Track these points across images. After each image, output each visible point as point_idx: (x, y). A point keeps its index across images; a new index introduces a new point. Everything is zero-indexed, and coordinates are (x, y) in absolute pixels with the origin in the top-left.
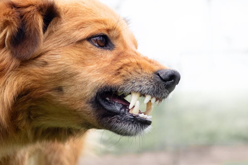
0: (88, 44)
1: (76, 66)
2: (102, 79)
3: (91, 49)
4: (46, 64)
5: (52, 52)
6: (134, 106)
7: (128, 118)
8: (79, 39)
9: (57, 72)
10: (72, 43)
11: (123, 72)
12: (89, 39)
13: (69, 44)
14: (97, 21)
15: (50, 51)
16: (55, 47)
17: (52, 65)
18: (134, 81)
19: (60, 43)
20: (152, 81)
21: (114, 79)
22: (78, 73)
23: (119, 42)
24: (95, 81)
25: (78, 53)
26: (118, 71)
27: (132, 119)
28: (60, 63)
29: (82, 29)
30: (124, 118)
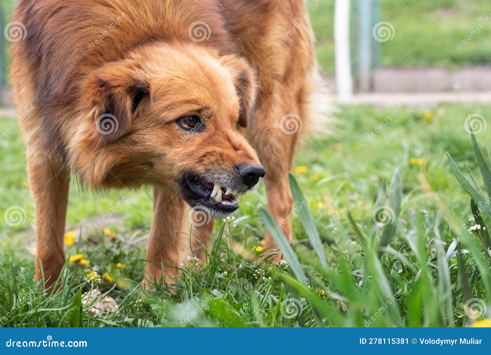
0: (176, 127)
1: (163, 148)
2: (186, 164)
3: (178, 131)
4: (134, 143)
5: (140, 132)
6: (217, 194)
7: (210, 204)
8: (167, 120)
9: (145, 151)
10: (161, 123)
11: (206, 161)
12: (178, 121)
13: (157, 125)
14: (188, 102)
15: (139, 131)
16: (144, 126)
17: (140, 144)
18: (214, 172)
19: (149, 123)
20: (230, 175)
21: (197, 165)
22: (165, 155)
23: (210, 122)
24: (180, 165)
25: (166, 134)
26: (201, 159)
27: (214, 206)
28: (148, 143)
29: (171, 110)
30: (207, 203)
